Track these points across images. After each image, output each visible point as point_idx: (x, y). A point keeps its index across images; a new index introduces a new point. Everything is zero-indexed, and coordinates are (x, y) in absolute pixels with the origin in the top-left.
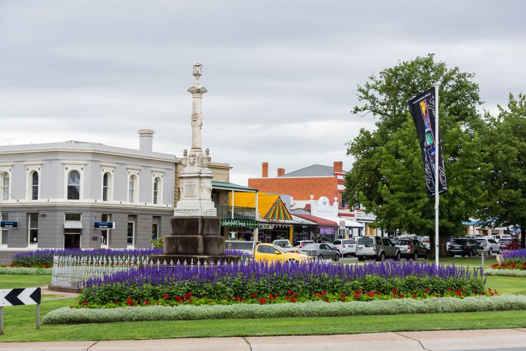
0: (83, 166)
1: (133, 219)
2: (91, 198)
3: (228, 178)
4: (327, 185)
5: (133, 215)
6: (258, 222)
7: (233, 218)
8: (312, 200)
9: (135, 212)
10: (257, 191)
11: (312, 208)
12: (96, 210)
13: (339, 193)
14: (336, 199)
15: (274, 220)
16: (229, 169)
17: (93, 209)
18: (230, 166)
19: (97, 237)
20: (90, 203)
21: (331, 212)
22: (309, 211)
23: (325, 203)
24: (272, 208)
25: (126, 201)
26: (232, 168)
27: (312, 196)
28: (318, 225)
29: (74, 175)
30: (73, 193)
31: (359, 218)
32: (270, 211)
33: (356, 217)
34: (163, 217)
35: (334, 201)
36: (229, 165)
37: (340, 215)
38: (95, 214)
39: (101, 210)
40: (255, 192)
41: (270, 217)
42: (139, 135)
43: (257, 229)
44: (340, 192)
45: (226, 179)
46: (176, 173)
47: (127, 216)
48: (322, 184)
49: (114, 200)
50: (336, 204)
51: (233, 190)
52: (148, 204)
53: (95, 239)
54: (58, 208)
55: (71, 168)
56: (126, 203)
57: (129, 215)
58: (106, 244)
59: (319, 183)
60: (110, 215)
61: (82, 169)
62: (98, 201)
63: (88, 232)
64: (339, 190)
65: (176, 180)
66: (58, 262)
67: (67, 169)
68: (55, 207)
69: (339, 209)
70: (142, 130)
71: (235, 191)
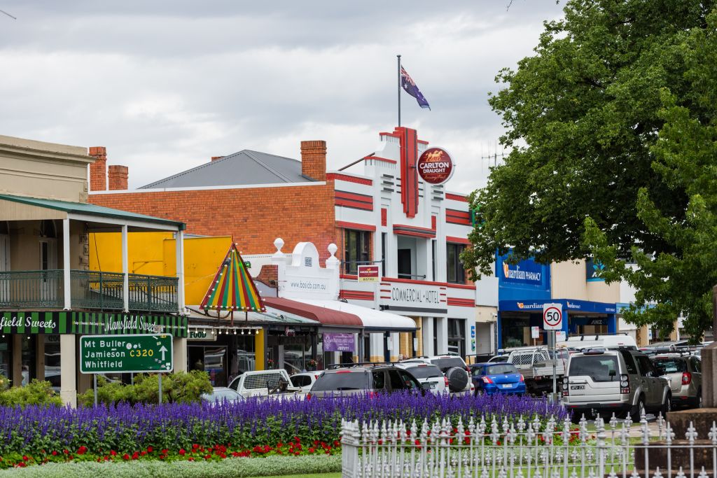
4: (302, 210)
6: (184, 321)
7: (127, 311)
8: (279, 254)
10: (180, 226)
11: (280, 278)
13: (338, 232)
14: (333, 248)
15: (223, 313)
21: (323, 287)
22: (274, 284)
23: (308, 262)
24: (218, 277)
27: (279, 242)
28: (319, 326)
31: (386, 302)
32: (214, 285)
33: (379, 301)
35: (329, 255)
37: (344, 295)
40: (176, 229)
41: (215, 303)
43: (184, 342)
44: (341, 229)
48: (287, 205)
50: (334, 263)
51: (126, 223)
59: (276, 203)
64: (338, 222)
66: (357, 442)
69: (342, 277)
71: (131, 229)
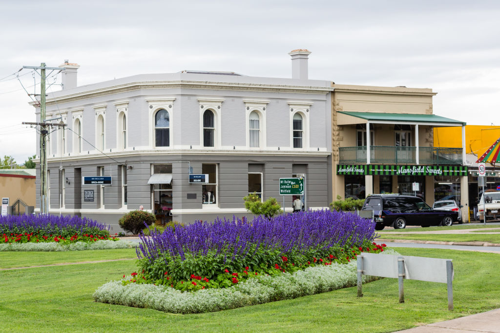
0: (171, 103)
1: (260, 168)
2: (183, 143)
3: (431, 108)
5: (257, 163)
6: (466, 168)
7: (417, 164)
9: (260, 160)
10: (463, 124)
12: (192, 159)
16: (432, 96)
17: (186, 158)
18: (433, 92)
19: (196, 194)
20: (182, 150)
24: (491, 147)
25: (245, 145)
26: (435, 94)
29: (160, 114)
30: (162, 138)
32: (489, 151)
34: (310, 166)
36: (431, 90)
38: (189, 165)
39: (202, 159)
40: (461, 125)
41: (490, 160)
42: (291, 57)
43: (466, 178)
45: (427, 110)
46: (334, 105)
47: (246, 165)
49: (222, 144)
51: (417, 124)
52: (283, 149)
53: (191, 196)
54: (142, 159)
55: (157, 106)
56: (245, 148)
57: (249, 165)
58: (215, 203)
60: (218, 164)
61: (170, 107)
62: (194, 147)
63: (180, 188)
65: (334, 115)
67: (151, 107)
68: (139, 156)
70: (294, 51)
